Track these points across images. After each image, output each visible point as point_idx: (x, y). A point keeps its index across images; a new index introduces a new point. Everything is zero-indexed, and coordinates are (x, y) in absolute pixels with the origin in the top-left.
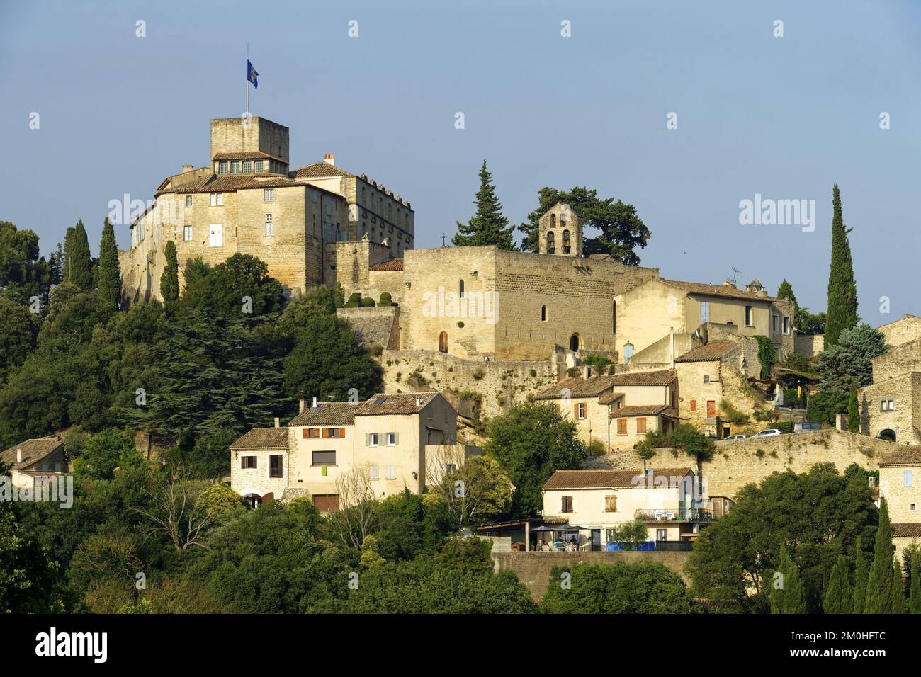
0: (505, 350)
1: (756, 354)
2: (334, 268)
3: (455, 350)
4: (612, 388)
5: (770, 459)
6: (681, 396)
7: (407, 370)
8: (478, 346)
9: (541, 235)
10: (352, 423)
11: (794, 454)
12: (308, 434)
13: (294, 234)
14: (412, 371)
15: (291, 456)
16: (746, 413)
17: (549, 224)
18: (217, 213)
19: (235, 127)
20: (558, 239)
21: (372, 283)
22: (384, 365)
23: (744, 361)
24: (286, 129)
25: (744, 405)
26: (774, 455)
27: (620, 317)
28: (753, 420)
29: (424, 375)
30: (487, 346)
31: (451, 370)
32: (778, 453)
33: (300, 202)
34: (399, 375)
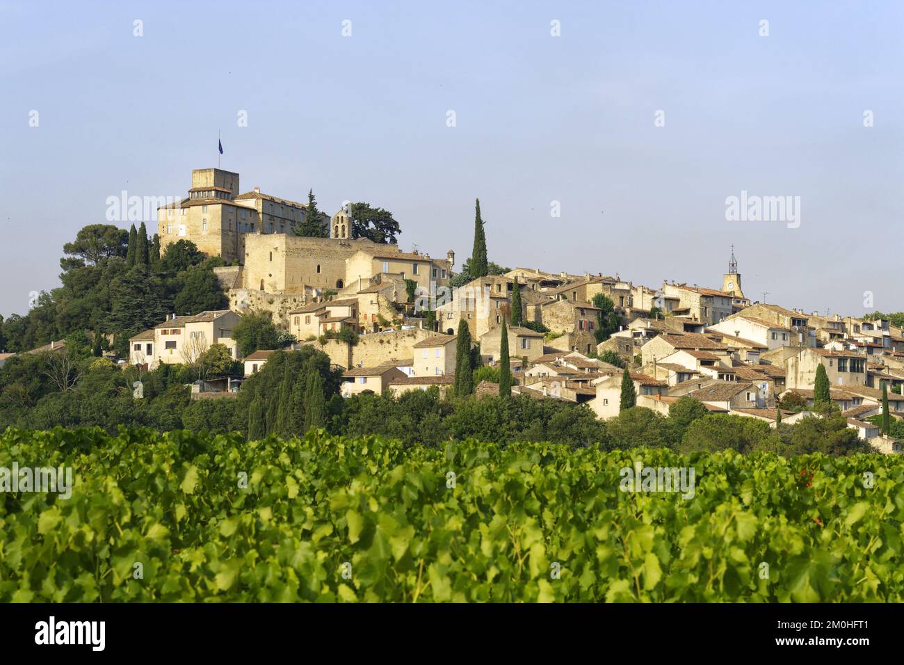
0: (292, 289)
1: (404, 289)
2: (244, 246)
3: (268, 289)
4: (325, 308)
5: (387, 344)
6: (360, 311)
8: (277, 286)
9: (332, 227)
10: (184, 326)
11: (399, 342)
12: (164, 333)
13: (216, 229)
15: (156, 344)
16: (389, 320)
18: (183, 219)
19: (203, 174)
20: (340, 230)
22: (230, 297)
23: (395, 292)
25: (388, 316)
26: (388, 342)
27: (347, 270)
28: (392, 324)
30: (281, 286)
31: (259, 299)
32: (391, 341)
33: (219, 213)
34: (236, 302)
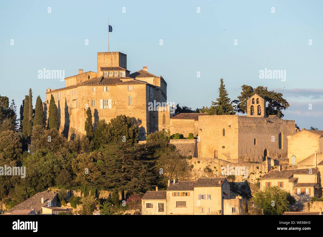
0: (242, 158)
3: (221, 157)
4: (293, 176)
6: (321, 179)
7: (203, 166)
8: (231, 156)
9: (248, 107)
10: (193, 189)
12: (175, 195)
13: (142, 105)
14: (205, 167)
15: (167, 203)
17: (252, 102)
18: (107, 95)
19: (108, 56)
20: (256, 109)
21: (171, 125)
22: (193, 164)
24: (125, 56)
27: (289, 144)
29: (210, 168)
30: (235, 156)
31: (222, 166)
33: (144, 91)
